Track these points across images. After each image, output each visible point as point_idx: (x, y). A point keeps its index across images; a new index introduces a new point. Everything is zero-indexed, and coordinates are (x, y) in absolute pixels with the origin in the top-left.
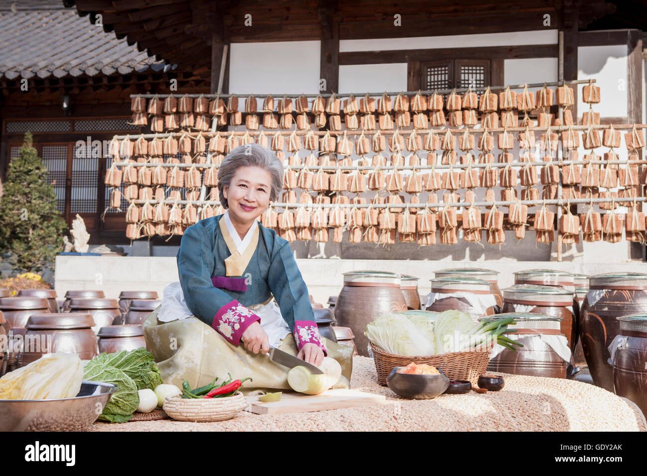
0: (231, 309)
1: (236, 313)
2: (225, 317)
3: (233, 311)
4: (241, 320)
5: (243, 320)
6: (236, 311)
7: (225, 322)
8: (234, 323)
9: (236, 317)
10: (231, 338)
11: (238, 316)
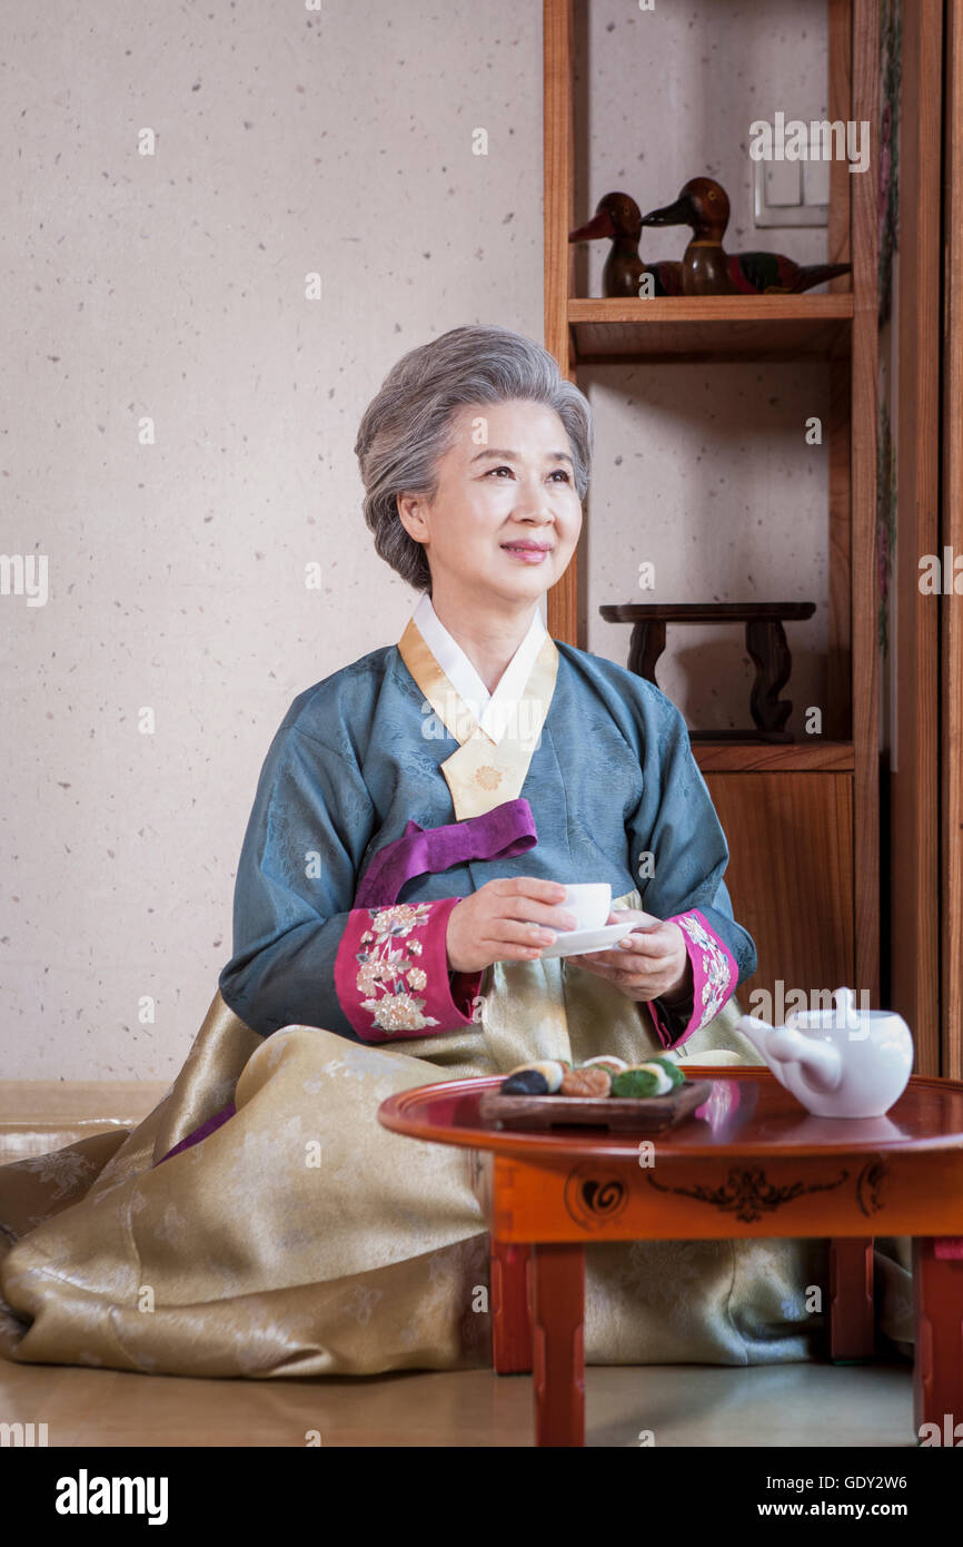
0: (362, 948)
1: (382, 946)
2: (366, 981)
3: (371, 945)
4: (411, 953)
5: (418, 949)
6: (377, 942)
7: (380, 995)
8: (402, 977)
9: (393, 955)
10: (432, 1021)
11: (394, 948)
